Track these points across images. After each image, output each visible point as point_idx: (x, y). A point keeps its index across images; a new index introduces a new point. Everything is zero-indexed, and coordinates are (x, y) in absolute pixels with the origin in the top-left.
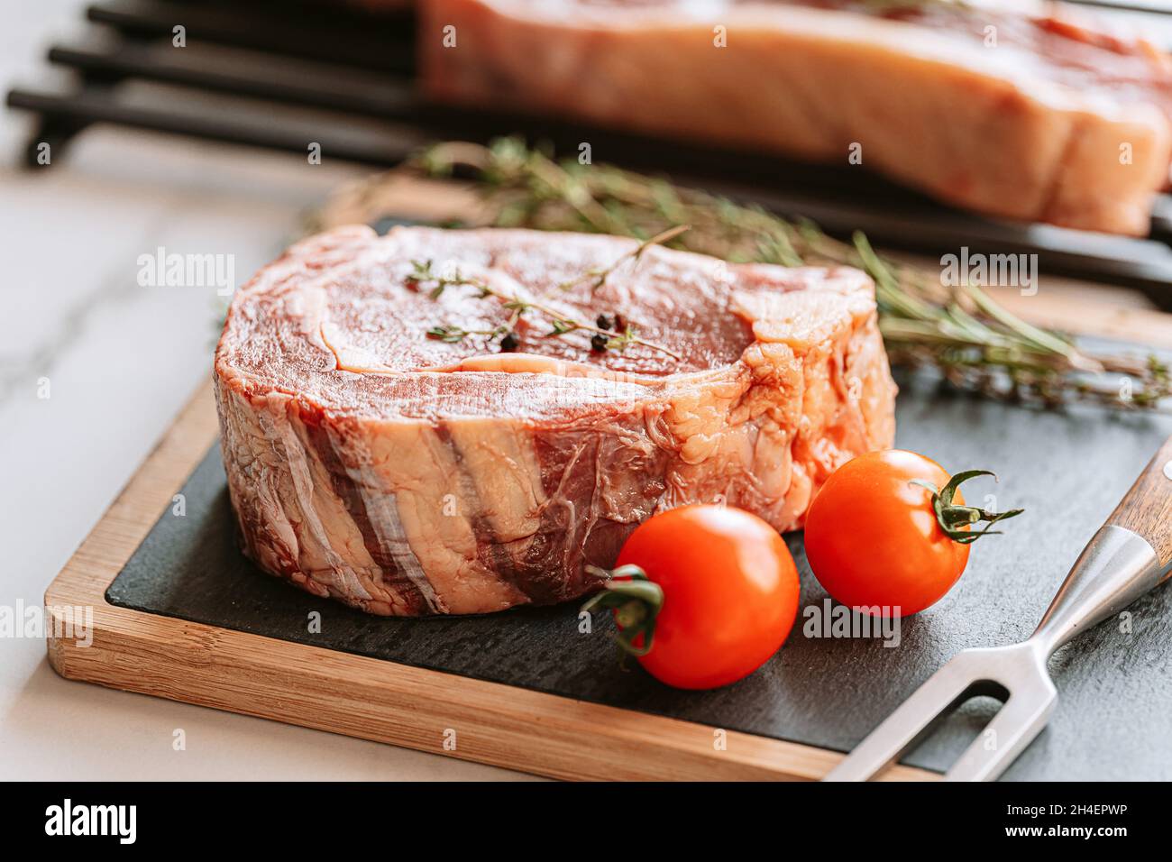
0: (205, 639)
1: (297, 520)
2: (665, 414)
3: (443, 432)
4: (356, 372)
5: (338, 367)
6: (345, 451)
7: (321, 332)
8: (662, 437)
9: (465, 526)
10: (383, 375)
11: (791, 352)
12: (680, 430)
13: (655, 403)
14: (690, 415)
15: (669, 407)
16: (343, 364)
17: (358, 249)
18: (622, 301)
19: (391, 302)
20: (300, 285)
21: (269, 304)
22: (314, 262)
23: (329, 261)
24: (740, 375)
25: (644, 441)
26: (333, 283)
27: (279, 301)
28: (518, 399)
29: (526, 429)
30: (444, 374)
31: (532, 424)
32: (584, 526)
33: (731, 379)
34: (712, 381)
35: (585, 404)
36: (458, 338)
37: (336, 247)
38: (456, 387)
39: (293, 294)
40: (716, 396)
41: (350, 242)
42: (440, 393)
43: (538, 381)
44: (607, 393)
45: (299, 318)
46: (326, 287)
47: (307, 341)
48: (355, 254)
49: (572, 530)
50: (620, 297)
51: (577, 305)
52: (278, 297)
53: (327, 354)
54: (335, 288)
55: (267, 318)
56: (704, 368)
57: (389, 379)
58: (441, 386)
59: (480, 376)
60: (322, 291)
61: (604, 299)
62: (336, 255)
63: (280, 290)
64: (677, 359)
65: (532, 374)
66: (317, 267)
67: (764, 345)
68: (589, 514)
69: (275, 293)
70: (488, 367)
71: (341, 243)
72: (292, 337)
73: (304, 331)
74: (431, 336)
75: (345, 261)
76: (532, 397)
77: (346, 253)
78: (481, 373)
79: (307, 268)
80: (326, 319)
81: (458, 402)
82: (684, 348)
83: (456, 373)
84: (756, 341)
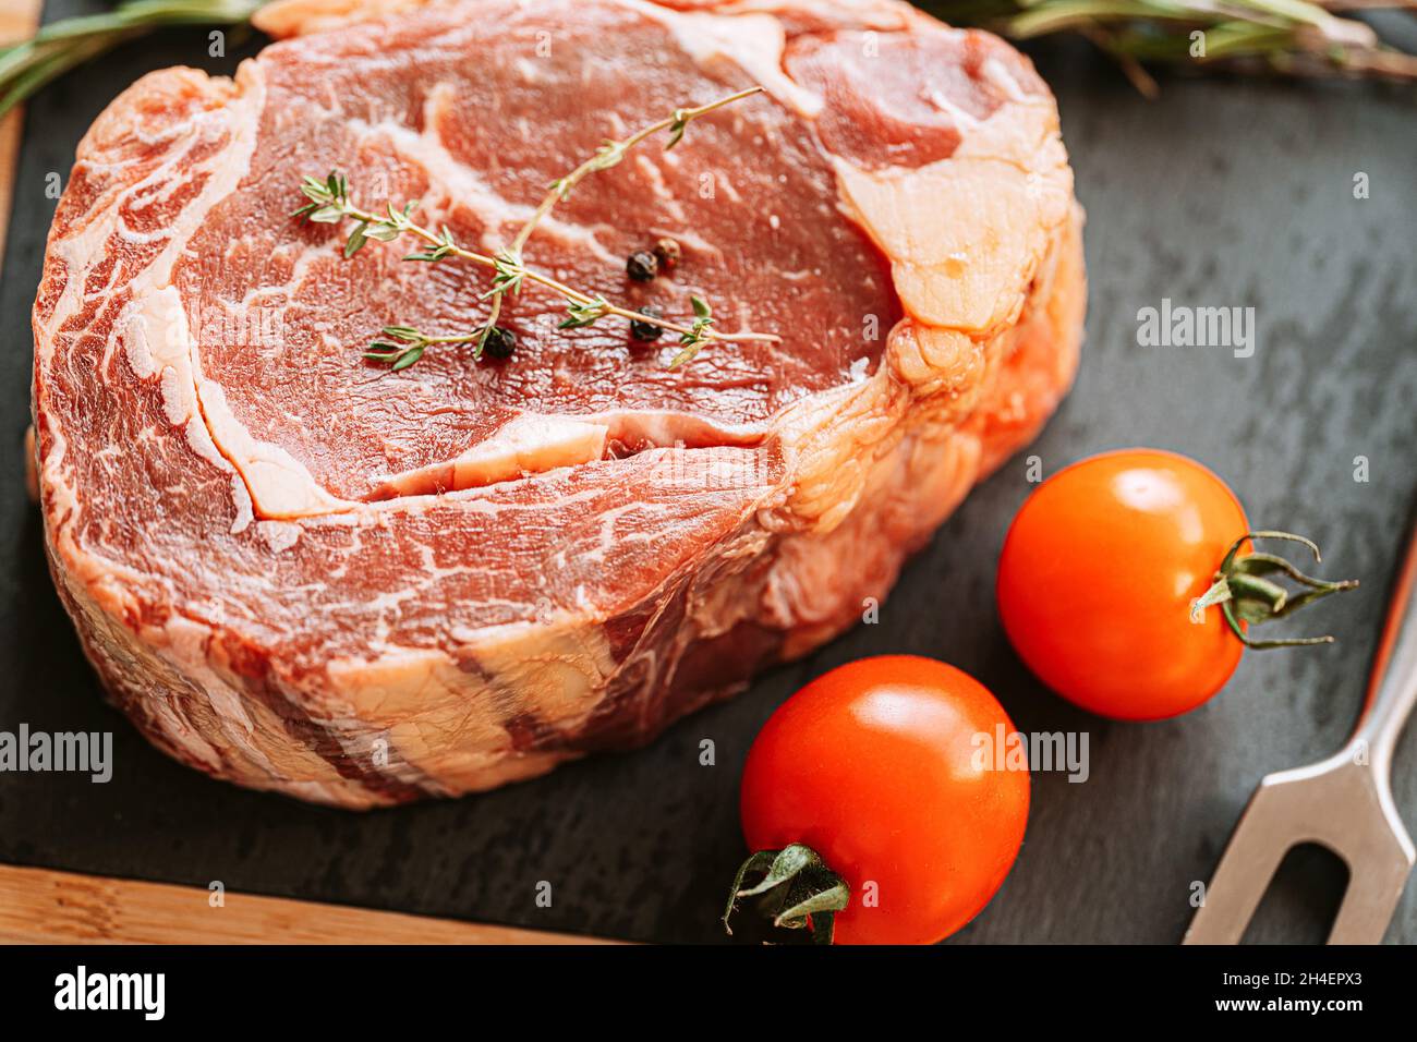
0: (96, 910)
1: (223, 745)
2: (789, 499)
3: (469, 664)
4: (292, 519)
5: (259, 517)
7: (201, 409)
8: (780, 522)
9: (499, 730)
10: (332, 521)
11: (967, 341)
13: (773, 496)
14: (820, 488)
15: (792, 491)
16: (265, 508)
17: (201, 150)
18: (651, 194)
19: (290, 289)
20: (134, 283)
21: (98, 347)
22: (138, 205)
23: (163, 196)
24: (892, 402)
25: (755, 540)
26: (182, 264)
27: (112, 338)
28: (568, 558)
29: (593, 624)
30: (430, 500)
31: (601, 617)
32: (667, 664)
33: (879, 410)
34: (850, 417)
35: (673, 546)
36: (415, 355)
37: (162, 148)
38: (460, 543)
39: (129, 312)
40: (859, 445)
41: (181, 127)
42: (439, 560)
43: (587, 496)
44: (699, 500)
45: (157, 383)
46: (175, 279)
47: (188, 449)
48: (201, 167)
49: (652, 676)
50: (645, 182)
51: (580, 213)
52: (106, 327)
53: (228, 477)
54: (192, 275)
55: (104, 390)
56: (828, 372)
57: (348, 530)
58: (437, 543)
59: (491, 499)
60: (173, 292)
61: (622, 194)
62: (168, 173)
63: (105, 305)
64: (775, 344)
65: (569, 471)
66: (144, 217)
67: (924, 335)
68: (674, 648)
69: (99, 313)
70: (496, 473)
71: (168, 132)
72: (160, 440)
73: (175, 421)
74: (372, 363)
75: (188, 192)
76: (588, 547)
77: (182, 166)
78: (489, 490)
79: (131, 224)
80: (200, 373)
81: (474, 590)
82: (781, 313)
83: (450, 495)
84: (906, 320)
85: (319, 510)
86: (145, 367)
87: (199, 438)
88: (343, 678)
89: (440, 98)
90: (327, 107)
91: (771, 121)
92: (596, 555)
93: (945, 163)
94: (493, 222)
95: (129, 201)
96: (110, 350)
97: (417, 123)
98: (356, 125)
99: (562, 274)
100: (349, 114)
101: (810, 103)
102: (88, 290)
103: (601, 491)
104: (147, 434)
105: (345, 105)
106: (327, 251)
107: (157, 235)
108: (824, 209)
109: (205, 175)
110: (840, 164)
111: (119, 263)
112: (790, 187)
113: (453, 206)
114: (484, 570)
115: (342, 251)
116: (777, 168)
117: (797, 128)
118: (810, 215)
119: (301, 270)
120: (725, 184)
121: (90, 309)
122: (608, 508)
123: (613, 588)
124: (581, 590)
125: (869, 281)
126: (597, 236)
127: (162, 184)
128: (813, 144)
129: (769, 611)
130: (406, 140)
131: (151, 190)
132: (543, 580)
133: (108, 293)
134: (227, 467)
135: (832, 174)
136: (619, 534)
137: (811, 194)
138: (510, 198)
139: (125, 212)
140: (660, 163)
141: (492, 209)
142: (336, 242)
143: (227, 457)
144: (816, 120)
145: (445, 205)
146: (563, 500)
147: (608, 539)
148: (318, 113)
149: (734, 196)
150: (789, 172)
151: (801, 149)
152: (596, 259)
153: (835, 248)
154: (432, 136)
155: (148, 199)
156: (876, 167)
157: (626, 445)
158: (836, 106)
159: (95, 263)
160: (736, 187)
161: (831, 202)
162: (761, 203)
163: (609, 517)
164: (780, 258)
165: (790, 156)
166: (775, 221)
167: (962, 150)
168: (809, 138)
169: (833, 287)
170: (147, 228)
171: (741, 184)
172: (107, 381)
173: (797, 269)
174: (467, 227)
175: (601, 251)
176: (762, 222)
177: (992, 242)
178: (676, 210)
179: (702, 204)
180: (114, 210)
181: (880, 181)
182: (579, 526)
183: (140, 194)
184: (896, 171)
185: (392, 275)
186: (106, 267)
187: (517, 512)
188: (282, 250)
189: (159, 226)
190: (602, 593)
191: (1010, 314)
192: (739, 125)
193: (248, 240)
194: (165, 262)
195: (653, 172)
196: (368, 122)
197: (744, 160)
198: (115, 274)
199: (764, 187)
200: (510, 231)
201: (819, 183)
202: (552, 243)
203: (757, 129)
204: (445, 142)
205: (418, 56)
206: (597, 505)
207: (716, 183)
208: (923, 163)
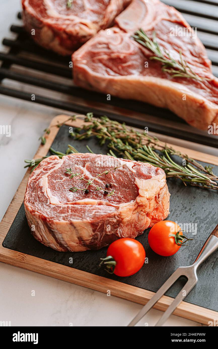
0: (23, 257)
1: (42, 235)
2: (119, 215)
3: (71, 224)
4: (54, 205)
5: (50, 203)
6: (51, 226)
7: (47, 191)
8: (118, 218)
9: (77, 239)
10: (59, 206)
11: (146, 199)
12: (122, 217)
13: (117, 213)
14: (124, 214)
15: (120, 213)
16: (51, 203)
17: (55, 164)
18: (111, 178)
19: (62, 181)
20: (42, 176)
21: (36, 182)
22: (46, 168)
23: (49, 168)
24: (135, 205)
25: (114, 220)
26: (49, 175)
27: (38, 181)
28: (88, 214)
29: (89, 222)
30: (72, 205)
31: (90, 221)
32: (102, 236)
33: (133, 206)
34: (129, 206)
35: (102, 215)
36: (76, 191)
37: (51, 163)
38: (74, 210)
39: (41, 179)
40: (130, 210)
41: (53, 161)
42: (71, 212)
43: (92, 208)
44: (106, 211)
45: (42, 187)
46: (48, 177)
47: (43, 195)
48: (54, 166)
49: (99, 237)
50: (111, 177)
51: (102, 179)
52: (38, 180)
53: (48, 199)
54: (50, 177)
55: (35, 187)
56: (128, 201)
57: (61, 207)
58: (72, 210)
59: (80, 206)
60: (47, 178)
61: (107, 178)
62: (50, 166)
63: (38, 178)
64: (122, 197)
65: (91, 205)
66: (46, 170)
67: (141, 197)
68: (103, 234)
69: (37, 179)
70: (81, 203)
71: (52, 161)
72: (40, 193)
73: (43, 192)
74: (70, 190)
75: (52, 168)
76: (91, 213)
77: (52, 165)
78: (80, 205)
79: (44, 170)
80: (48, 187)
81: (75, 216)
82: (124, 194)
83: (75, 205)
84: (139, 196)
85: (58, 204)
86: (41, 185)
87: (45, 194)
88: (55, 222)
89: (87, 164)
90: (73, 162)
91: (129, 173)
92: (91, 215)
93: (149, 179)
94: (90, 178)
95: (45, 168)
96: (38, 182)
97: (84, 166)
98: (76, 165)
100: (75, 164)
101: (134, 171)
102: (37, 176)
104: (39, 193)
105: (75, 163)
106: (68, 178)
107: (47, 172)
108: (133, 183)
109: (55, 166)
110: (136, 178)
111: (41, 174)
112: (129, 180)
114: (77, 214)
115: (70, 178)
116: (128, 178)
117: (132, 174)
118: (131, 183)
119: (64, 179)
120: (121, 179)
121: (36, 178)
123: (92, 218)
124: (88, 218)
125: (136, 191)
126: (103, 182)
127: (49, 167)
128: (133, 176)
129: (117, 234)
130: (82, 168)
131: (48, 167)
132: (84, 216)
133: (39, 177)
134: (48, 198)
135: (135, 179)
136: (95, 213)
137: (131, 181)
138: (93, 176)
139: (44, 169)
140: (113, 175)
141: (90, 176)
142: (69, 177)
143: (48, 197)
144: (134, 173)
145: (85, 175)
146: (89, 208)
147: (93, 213)
148: (71, 163)
149: (122, 180)
150: (130, 178)
151: (132, 176)
152: (102, 184)
153: (133, 187)
154: (85, 168)
155: (47, 168)
157: (100, 204)
158: (137, 172)
159: (38, 174)
160: (122, 179)
162: (125, 181)
163: (94, 211)
164: (126, 188)
165: (130, 177)
166: (126, 183)
167: (152, 178)
168: (133, 175)
169: (131, 192)
170: (46, 171)
172: (36, 186)
173: (127, 189)
174: (87, 178)
175: (103, 184)
176: (125, 183)
177: (152, 188)
178: (114, 181)
179: (117, 180)
180: (42, 168)
181: (140, 180)
182: (90, 211)
183: (46, 167)
184: (143, 179)
185: (76, 182)
186: (39, 174)
187: (83, 208)
188: (62, 176)
189: (47, 171)
191: (153, 197)
192: (125, 172)
193: (58, 174)
194: (47, 175)
195: (112, 176)
196: (78, 165)
197: (124, 176)
198: (40, 175)
200: (92, 179)
201: (133, 180)
202: (97, 182)
203: (127, 173)
204: (87, 169)
205: (86, 159)
206: (93, 209)
207: (120, 178)
208: (147, 179)
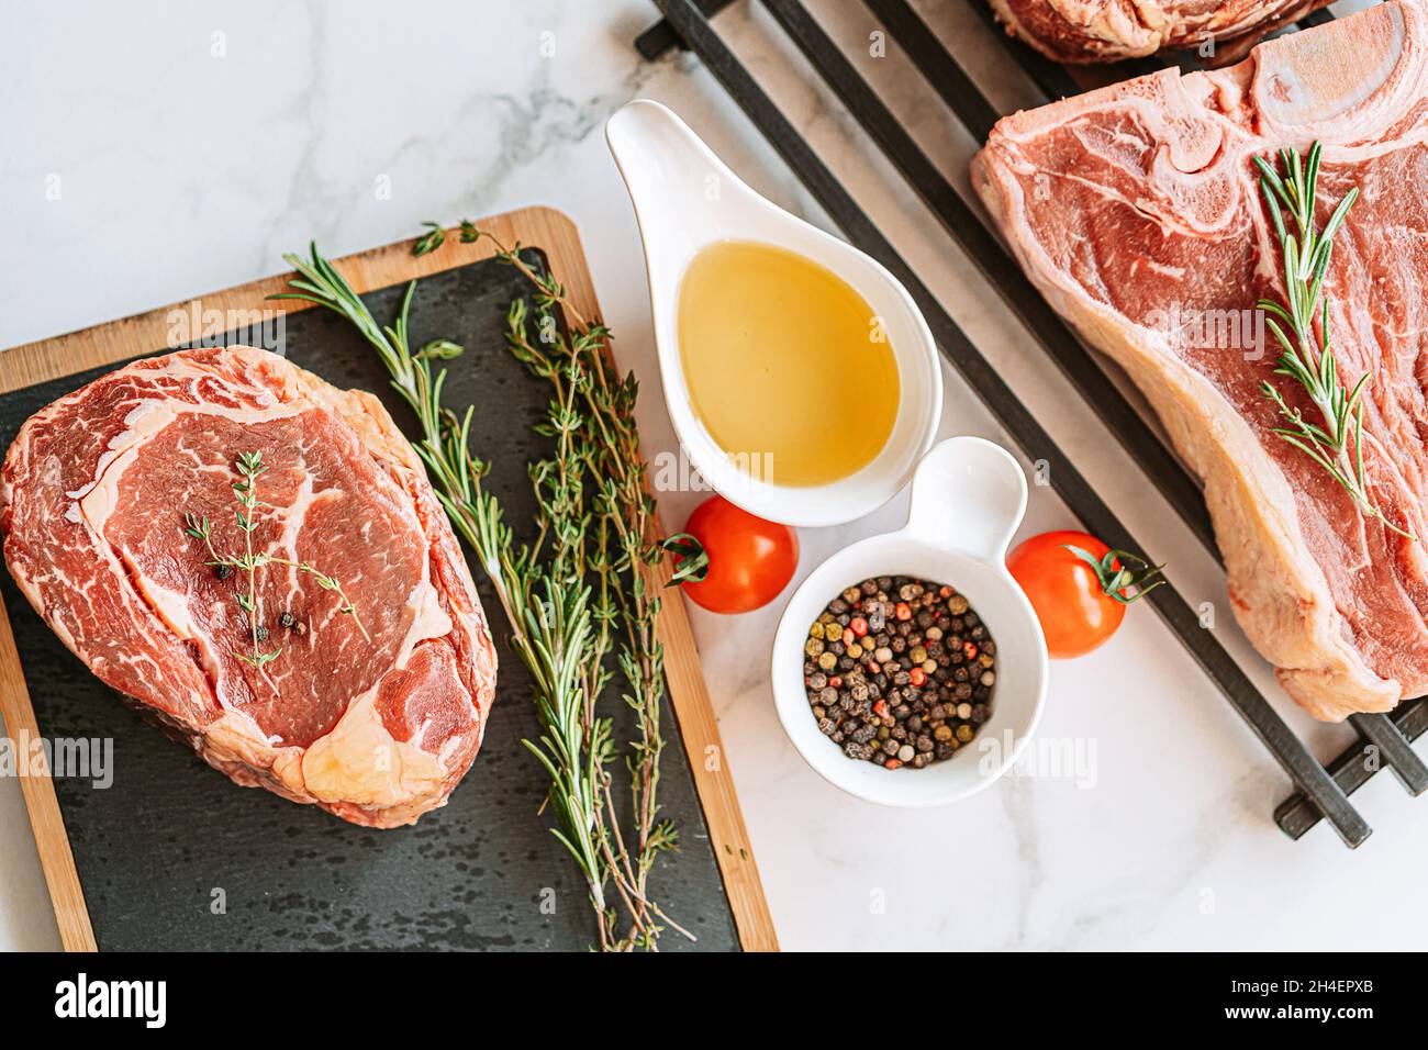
4: (85, 516)
5: (79, 501)
7: (121, 454)
10: (91, 534)
13: (196, 725)
14: (215, 743)
15: (204, 732)
16: (85, 502)
17: (251, 399)
18: (328, 610)
19: (203, 468)
20: (170, 398)
21: (132, 395)
22: (211, 383)
23: (220, 392)
24: (262, 760)
26: (190, 415)
27: (138, 400)
28: (115, 646)
30: (120, 572)
33: (258, 756)
34: (248, 745)
36: (198, 536)
37: (245, 381)
38: (103, 595)
39: (155, 402)
41: (259, 385)
42: (90, 590)
43: (151, 642)
44: (173, 693)
45: (125, 429)
46: (182, 416)
47: (99, 456)
48: (243, 404)
50: (331, 606)
51: (304, 582)
52: (142, 395)
53: (93, 480)
54: (186, 422)
55: (112, 407)
56: (268, 724)
57: (90, 543)
58: (100, 584)
59: (131, 601)
60: (174, 417)
61: (321, 598)
62: (233, 389)
63: (152, 390)
64: (276, 696)
65: (162, 629)
66: (206, 390)
67: (295, 764)
69: (149, 389)
70: (147, 598)
71: (254, 381)
72: (98, 443)
73: (110, 445)
74: (183, 518)
75: (227, 403)
76: (126, 654)
77: (239, 394)
78: (135, 597)
79: (200, 384)
80: (140, 445)
81: (82, 612)
82: (293, 693)
83: (126, 580)
84: (302, 751)
85: (94, 526)
86: (129, 420)
87: (106, 459)
88: (13, 571)
89: (334, 494)
90: (304, 446)
91: (386, 649)
92: (123, 659)
93: (392, 739)
94: (282, 543)
95: (210, 378)
96: (132, 402)
97: (317, 488)
98: (302, 463)
99: (270, 585)
100: (305, 457)
101: (402, 663)
102: (157, 380)
103: (156, 647)
104: (99, 436)
105: (309, 453)
106: (231, 476)
107: (199, 398)
108: (349, 691)
109: (239, 407)
110: (375, 689)
111: (177, 388)
112: (355, 672)
113: (282, 522)
114: (93, 612)
115: (233, 482)
116: (363, 661)
117: (386, 663)
118: (346, 686)
119: (214, 468)
120: (346, 641)
121: (149, 385)
122: (148, 653)
123: (109, 672)
124: (101, 658)
125: (321, 726)
126: (297, 592)
127: (226, 389)
128: (382, 673)
130: (307, 486)
131: (221, 386)
132: (99, 640)
133: (160, 389)
134: (98, 475)
135: (369, 688)
136: (137, 664)
137: (354, 682)
138: (297, 546)
139: (204, 379)
141: (289, 540)
142: (237, 477)
143: (103, 474)
144: (394, 669)
145: (282, 518)
146: (144, 633)
147: (133, 660)
148: (300, 443)
149: (341, 648)
150: (363, 668)
151: (377, 668)
152: (285, 597)
153: (334, 705)
154: (314, 498)
155: (215, 386)
156: (377, 707)
158: (403, 676)
159: (173, 377)
160: (346, 646)
161: (355, 693)
162: (343, 662)
163: (145, 656)
164: (320, 679)
165: (372, 664)
166: (336, 671)
167: (400, 744)
168: (383, 671)
169: (313, 711)
170: (200, 392)
171: (349, 648)
172: (116, 407)
173: (317, 691)
174: (276, 531)
175: (290, 597)
176: (334, 665)
177: (353, 777)
178: (326, 623)
179: (332, 633)
180: (204, 374)
181: (371, 712)
182: (137, 645)
183: (217, 381)
184: (379, 718)
186: (174, 382)
187: (128, 614)
188: (220, 456)
189: (204, 397)
190: (106, 668)
191: (328, 799)
192: (380, 634)
193: (217, 439)
194: (189, 407)
195: (339, 605)
196: (307, 467)
198: (170, 388)
199: (351, 660)
200: (282, 553)
201: (361, 684)
202: (284, 574)
203: (381, 644)
204: (314, 504)
205: (351, 475)
206: (148, 649)
207: (344, 636)
208: (388, 729)
